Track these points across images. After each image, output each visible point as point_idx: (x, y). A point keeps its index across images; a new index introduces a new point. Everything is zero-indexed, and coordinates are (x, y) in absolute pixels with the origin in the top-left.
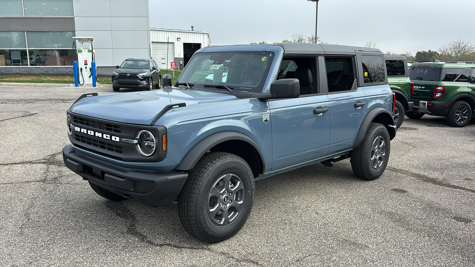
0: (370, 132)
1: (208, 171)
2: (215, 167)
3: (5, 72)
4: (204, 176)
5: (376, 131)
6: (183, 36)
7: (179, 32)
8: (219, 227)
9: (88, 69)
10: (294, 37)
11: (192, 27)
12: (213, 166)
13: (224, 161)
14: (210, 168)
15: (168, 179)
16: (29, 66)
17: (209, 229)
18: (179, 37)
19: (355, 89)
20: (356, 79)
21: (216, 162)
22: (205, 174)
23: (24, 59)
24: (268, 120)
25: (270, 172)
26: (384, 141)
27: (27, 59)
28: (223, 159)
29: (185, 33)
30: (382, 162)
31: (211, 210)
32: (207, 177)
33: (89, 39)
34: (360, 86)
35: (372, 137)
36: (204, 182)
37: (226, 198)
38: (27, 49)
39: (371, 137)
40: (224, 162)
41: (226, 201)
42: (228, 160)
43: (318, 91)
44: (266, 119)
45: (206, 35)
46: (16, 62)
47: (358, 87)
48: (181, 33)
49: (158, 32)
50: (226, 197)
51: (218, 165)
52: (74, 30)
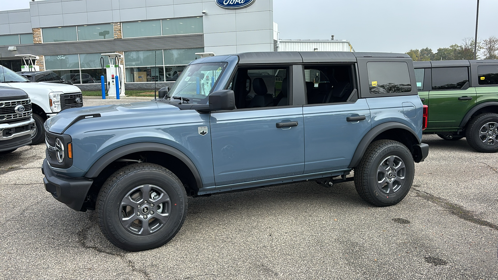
0: (376, 150)
1: (118, 181)
2: (127, 177)
3: (146, 88)
4: (113, 185)
5: (385, 149)
6: (320, 46)
7: (317, 42)
8: (137, 236)
9: (209, 84)
10: (465, 41)
11: (332, 36)
12: (125, 176)
13: (139, 171)
14: (122, 177)
15: (70, 184)
16: (165, 82)
17: (121, 236)
18: (316, 48)
19: (354, 101)
20: (355, 90)
21: (129, 172)
22: (115, 183)
23: (161, 75)
24: (206, 133)
25: (215, 187)
26: (401, 161)
27: (164, 75)
28: (139, 170)
29: (323, 43)
30: (400, 186)
31: (124, 219)
32: (116, 185)
33: (210, 54)
34: (362, 97)
35: (378, 156)
36: (112, 190)
37: (145, 209)
38: (164, 66)
39: (376, 156)
40: (138, 173)
41: (145, 211)
42: (144, 171)
43: (290, 103)
44: (203, 131)
45: (345, 44)
46: (155, 79)
47: (358, 98)
48: (318, 43)
49: (295, 43)
50: (145, 207)
51: (130, 175)
52: (203, 46)
